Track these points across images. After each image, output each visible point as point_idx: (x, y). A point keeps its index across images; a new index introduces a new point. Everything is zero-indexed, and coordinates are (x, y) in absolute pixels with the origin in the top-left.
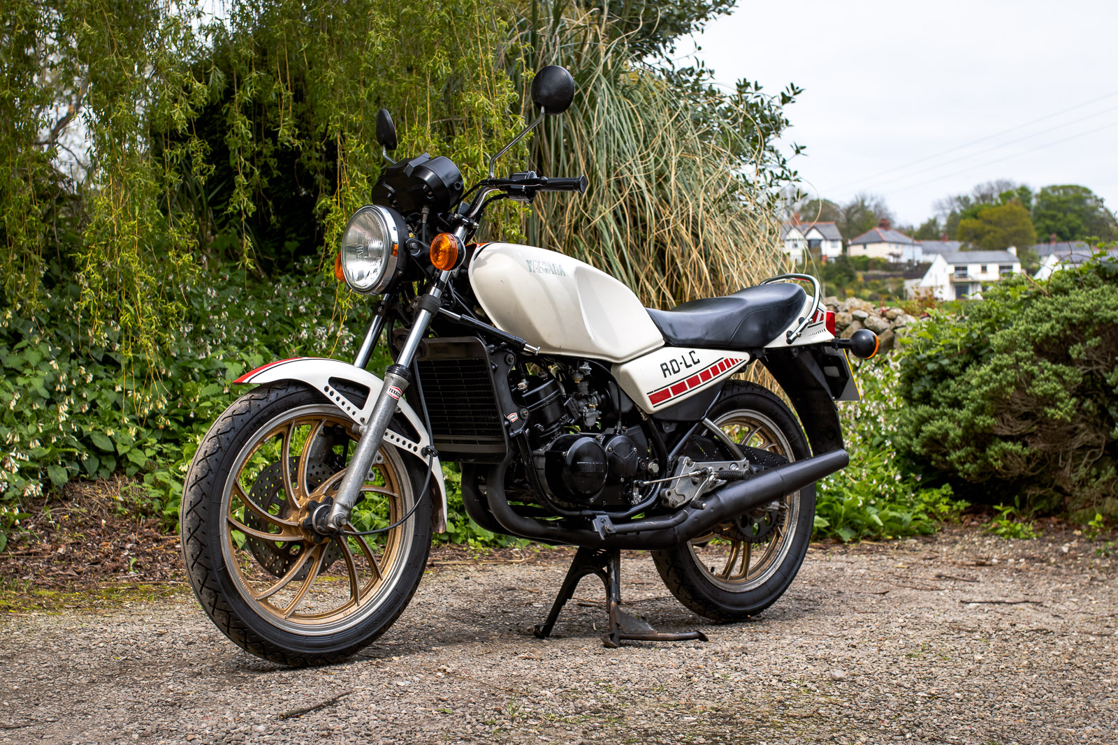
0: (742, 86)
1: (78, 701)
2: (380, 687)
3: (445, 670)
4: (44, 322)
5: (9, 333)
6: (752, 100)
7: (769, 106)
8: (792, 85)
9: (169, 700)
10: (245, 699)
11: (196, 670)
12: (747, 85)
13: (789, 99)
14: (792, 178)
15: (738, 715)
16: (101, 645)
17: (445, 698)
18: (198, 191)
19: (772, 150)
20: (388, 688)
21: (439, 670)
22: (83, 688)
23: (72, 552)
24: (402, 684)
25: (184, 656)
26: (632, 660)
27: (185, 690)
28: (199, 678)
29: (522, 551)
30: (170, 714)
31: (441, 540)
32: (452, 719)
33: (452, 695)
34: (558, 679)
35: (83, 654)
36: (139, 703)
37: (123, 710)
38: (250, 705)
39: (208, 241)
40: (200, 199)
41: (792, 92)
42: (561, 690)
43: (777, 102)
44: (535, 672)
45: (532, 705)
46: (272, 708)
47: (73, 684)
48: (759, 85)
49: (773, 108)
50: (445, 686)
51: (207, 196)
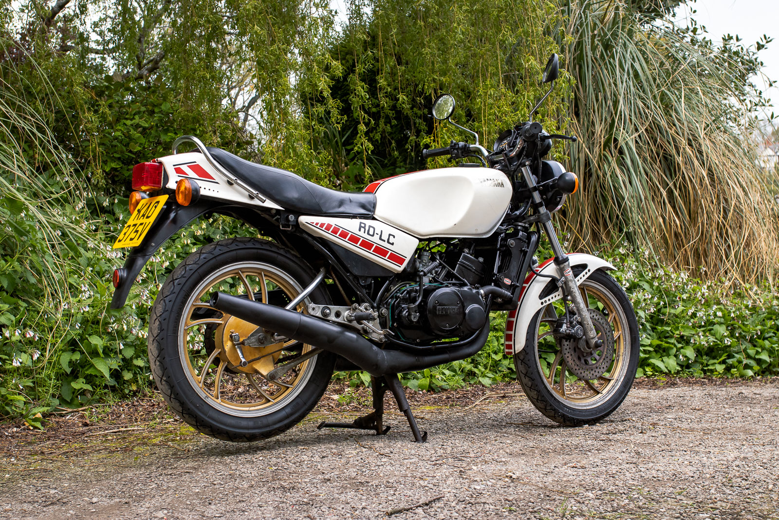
0: (727, 39)
1: (240, 501)
2: (462, 490)
3: (511, 477)
4: (228, 230)
5: (205, 238)
6: (734, 49)
7: (748, 53)
8: (765, 36)
9: (305, 500)
10: (361, 499)
11: (326, 477)
12: (730, 38)
13: (763, 46)
14: (767, 104)
15: (743, 513)
16: (261, 458)
17: (510, 498)
18: (335, 136)
19: (751, 85)
20: (467, 490)
21: (507, 476)
22: (244, 491)
23: (248, 391)
24: (478, 487)
25: (319, 467)
26: (657, 468)
27: (318, 493)
28: (328, 483)
29: (571, 385)
30: (304, 511)
31: (511, 378)
32: (515, 515)
33: (516, 497)
34: (599, 484)
35: (248, 465)
36: (283, 502)
37: (271, 508)
38: (364, 504)
39: (343, 171)
40: (337, 142)
41: (765, 41)
42: (601, 492)
43: (754, 49)
44: (581, 477)
45: (578, 505)
46: (381, 506)
47: (238, 488)
48: (739, 38)
49: (751, 54)
50: (511, 489)
51: (341, 139)
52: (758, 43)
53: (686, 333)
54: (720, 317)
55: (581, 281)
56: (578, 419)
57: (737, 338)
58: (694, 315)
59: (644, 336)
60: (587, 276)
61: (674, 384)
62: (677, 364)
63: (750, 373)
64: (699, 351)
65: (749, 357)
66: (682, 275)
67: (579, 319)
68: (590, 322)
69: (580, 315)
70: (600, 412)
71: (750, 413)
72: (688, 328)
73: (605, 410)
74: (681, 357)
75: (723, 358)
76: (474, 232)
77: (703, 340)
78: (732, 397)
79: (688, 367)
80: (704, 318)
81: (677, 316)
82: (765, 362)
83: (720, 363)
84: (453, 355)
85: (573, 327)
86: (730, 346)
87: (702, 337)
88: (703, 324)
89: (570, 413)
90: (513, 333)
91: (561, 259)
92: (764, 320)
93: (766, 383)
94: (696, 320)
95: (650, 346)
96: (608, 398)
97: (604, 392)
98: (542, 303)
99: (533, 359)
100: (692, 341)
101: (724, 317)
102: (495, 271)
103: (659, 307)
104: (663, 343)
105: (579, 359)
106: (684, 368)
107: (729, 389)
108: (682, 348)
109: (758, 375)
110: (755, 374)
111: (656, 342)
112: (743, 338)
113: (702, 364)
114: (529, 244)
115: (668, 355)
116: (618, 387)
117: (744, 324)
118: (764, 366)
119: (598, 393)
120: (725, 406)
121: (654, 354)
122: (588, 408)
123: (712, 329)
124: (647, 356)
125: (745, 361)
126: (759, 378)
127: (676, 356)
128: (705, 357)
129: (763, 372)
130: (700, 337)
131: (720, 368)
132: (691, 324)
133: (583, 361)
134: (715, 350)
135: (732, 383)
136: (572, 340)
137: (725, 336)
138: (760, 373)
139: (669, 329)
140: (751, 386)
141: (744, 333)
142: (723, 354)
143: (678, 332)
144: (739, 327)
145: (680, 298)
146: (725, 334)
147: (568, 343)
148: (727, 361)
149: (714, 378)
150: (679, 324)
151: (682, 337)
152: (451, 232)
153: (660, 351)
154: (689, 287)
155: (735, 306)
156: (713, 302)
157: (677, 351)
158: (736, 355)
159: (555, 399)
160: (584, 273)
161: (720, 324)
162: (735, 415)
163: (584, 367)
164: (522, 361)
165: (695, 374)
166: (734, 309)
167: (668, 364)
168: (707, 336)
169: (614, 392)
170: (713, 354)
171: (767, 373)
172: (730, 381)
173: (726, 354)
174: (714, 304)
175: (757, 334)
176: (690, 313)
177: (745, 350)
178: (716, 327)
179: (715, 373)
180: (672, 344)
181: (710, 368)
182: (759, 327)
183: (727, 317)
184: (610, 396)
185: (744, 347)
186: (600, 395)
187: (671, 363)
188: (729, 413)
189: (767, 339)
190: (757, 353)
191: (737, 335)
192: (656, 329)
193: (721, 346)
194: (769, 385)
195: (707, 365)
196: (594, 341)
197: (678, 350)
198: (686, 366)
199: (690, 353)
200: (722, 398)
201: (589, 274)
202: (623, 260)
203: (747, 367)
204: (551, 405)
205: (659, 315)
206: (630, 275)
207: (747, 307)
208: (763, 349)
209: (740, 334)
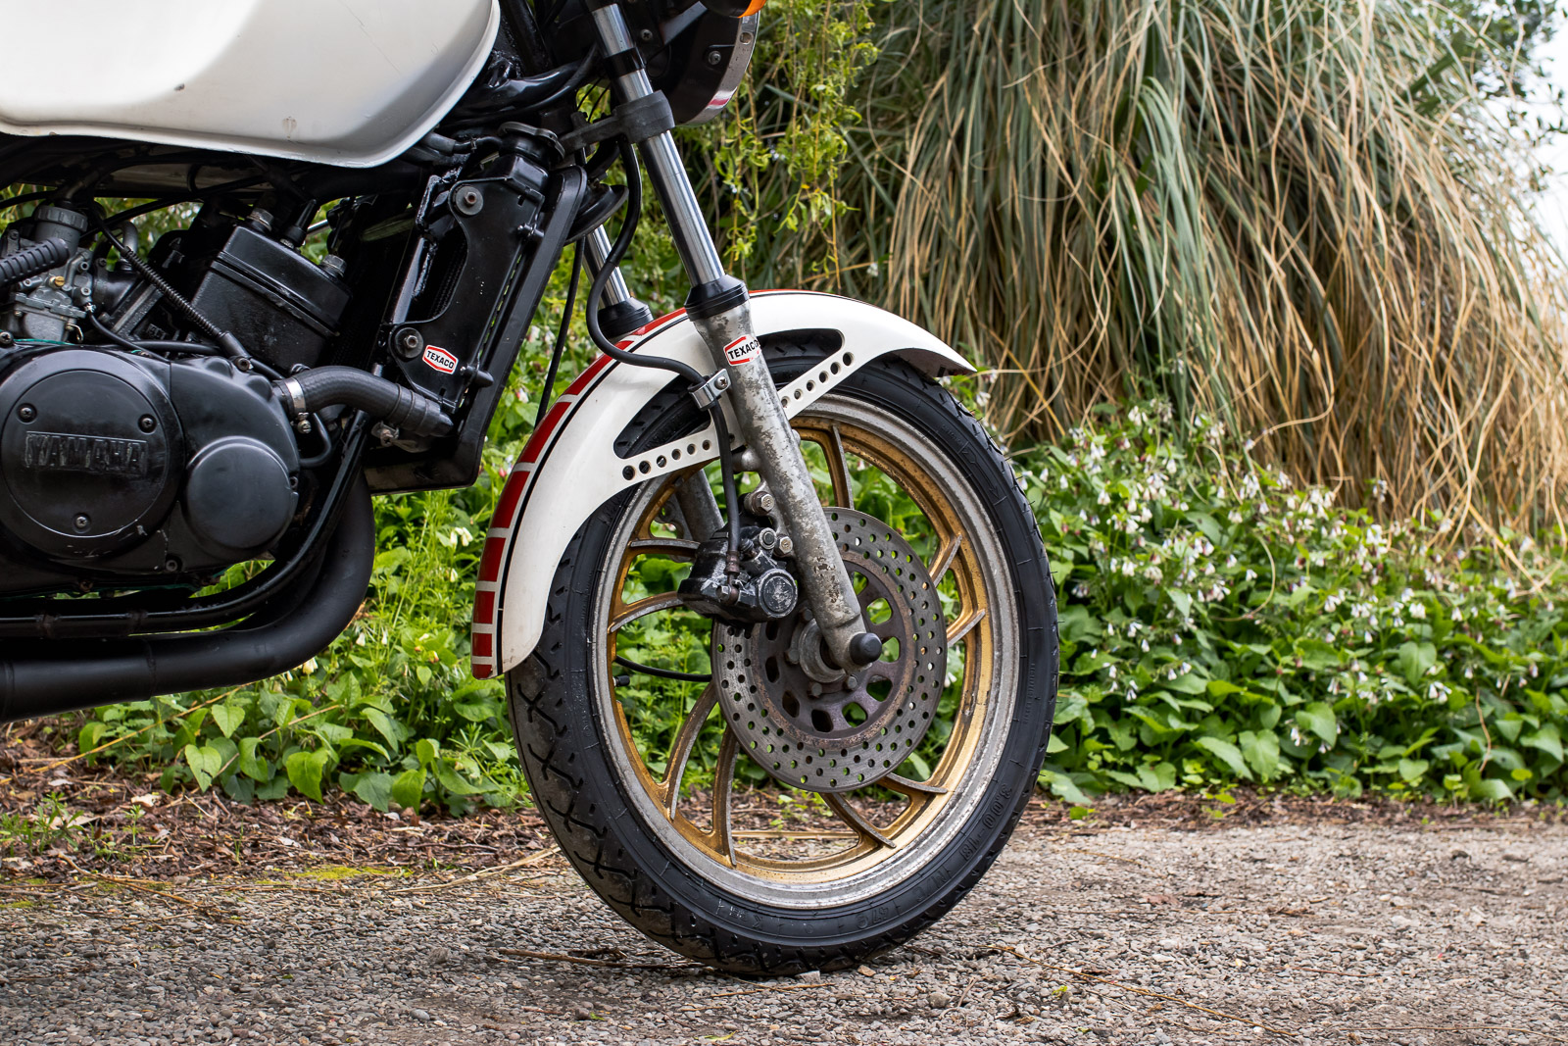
53: (1315, 665)
54: (1419, 621)
55: (808, 400)
56: (776, 949)
57: (1469, 684)
58: (1343, 611)
59: (1187, 667)
60: (834, 380)
61: (1259, 817)
62: (1283, 753)
63: (1501, 789)
64: (1351, 721)
65: (1500, 740)
66: (1316, 496)
67: (787, 546)
68: (834, 558)
69: (792, 527)
70: (875, 923)
71: (1481, 936)
72: (1322, 648)
73: (898, 912)
74: (1295, 735)
75: (1424, 741)
76: (280, 131)
77: (1367, 687)
78: (1430, 867)
79: (1317, 764)
80: (1374, 622)
81: (1292, 615)
82: (1549, 758)
83: (1412, 757)
84: (169, 664)
85: (755, 575)
86: (1445, 707)
87: (1363, 678)
88: (1368, 639)
89: (745, 924)
90: (495, 587)
91: (711, 293)
92: (1550, 637)
93: (1549, 821)
94: (1347, 624)
95: (1206, 696)
96: (913, 868)
97: (902, 842)
98: (629, 473)
99: (581, 696)
100: (1332, 688)
101: (1431, 618)
102: (399, 316)
103: (1243, 587)
104: (1243, 691)
105: (791, 707)
106: (1304, 767)
107: (1429, 839)
108: (1302, 707)
109: (1528, 797)
110: (1517, 793)
111: (1223, 688)
112: (1486, 684)
113: (1358, 756)
114: (549, 207)
115: (1257, 728)
116: (959, 824)
117: (1491, 646)
118: (1545, 772)
119: (878, 844)
120: (1399, 901)
121: (1215, 723)
122: (825, 902)
123: (1396, 657)
124: (1192, 727)
125: (1489, 755)
126: (1529, 804)
127: (1280, 731)
128: (1365, 736)
129: (1541, 789)
130: (1356, 676)
131: (1413, 772)
132: (1331, 638)
133: (805, 716)
134: (1401, 718)
135: (1443, 818)
136: (758, 630)
137: (1433, 678)
138: (1533, 791)
139: (1262, 650)
140: (1500, 832)
141: (1488, 672)
142: (1425, 729)
143: (1287, 659)
144: (1478, 653)
145: (1303, 561)
146: (1433, 671)
147: (740, 640)
148: (1436, 750)
149: (1392, 799)
150: (1295, 637)
151: (1304, 675)
152: (160, 120)
153: (1237, 716)
154: (1338, 532)
155: (1466, 590)
156: (1403, 579)
157: (1283, 718)
158: (1462, 735)
159: (677, 864)
160: (825, 366)
161: (1419, 640)
162: (1423, 941)
163: (809, 740)
164: (532, 704)
165: (1336, 788)
166: (1462, 600)
167: (1254, 754)
168: (1378, 675)
169: (942, 842)
170: (1398, 729)
171: (1555, 791)
172: (1439, 810)
173: (1432, 731)
174: (1409, 585)
175: (1528, 675)
176: (1332, 603)
177: (1490, 721)
178: (1408, 650)
179: (1394, 786)
180: (1272, 694)
181: (1381, 769)
182: (1536, 656)
183: (1440, 621)
184: (926, 857)
185: (1487, 711)
186: (883, 853)
187: (1264, 752)
188: (1400, 934)
189: (1557, 690)
190: (1527, 729)
191: (1469, 675)
192: (1228, 649)
193: (1419, 704)
194: (1557, 828)
195: (1374, 761)
196: (846, 637)
197: (1288, 712)
198: (1310, 761)
199: (1324, 723)
200: (1394, 869)
201: (846, 372)
202: (1141, 445)
203: (1493, 770)
204: (654, 891)
205: (1241, 612)
206: (1156, 486)
207: (1502, 597)
208: (1546, 718)
209: (1478, 672)
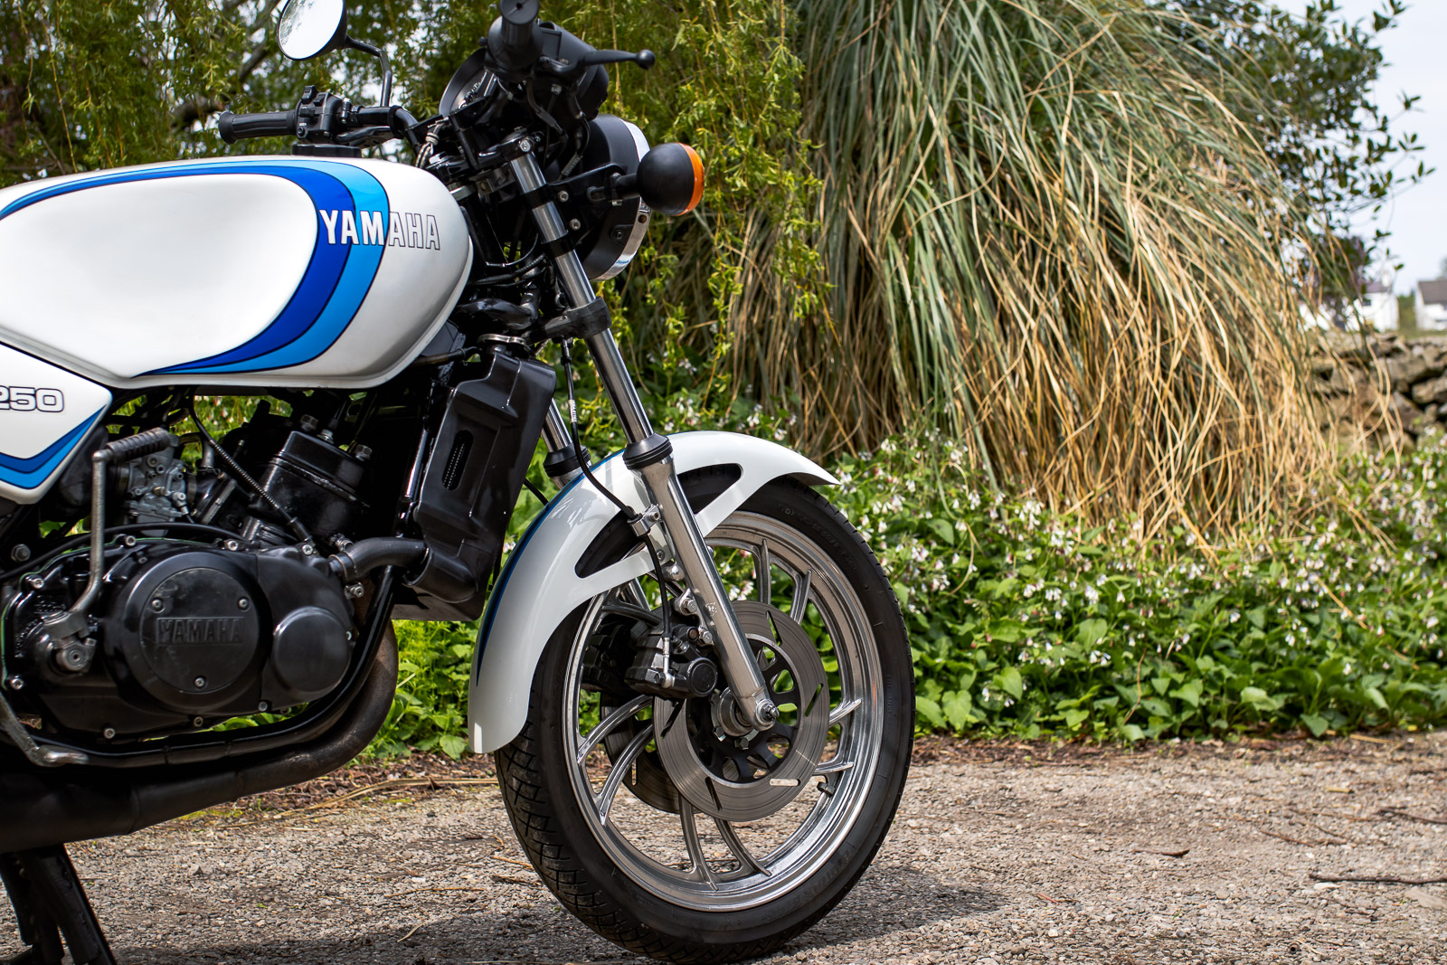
13: (1387, 21)
19: (1366, 106)
41: (1390, 10)
43: (1367, 27)
49: (1363, 38)
52: (1376, 15)
53: (1012, 638)
62: (974, 707)
64: (1034, 678)
65: (1151, 693)
74: (986, 692)
75: (1090, 694)
77: (1053, 655)
80: (1065, 603)
82: (1189, 706)
83: (1079, 707)
88: (1058, 616)
94: (1037, 607)
100: (1022, 656)
108: (998, 670)
112: (1150, 650)
115: (958, 689)
118: (1186, 716)
125: (1137, 705)
126: (1173, 743)
128: (1051, 693)
131: (1076, 719)
132: (1025, 618)
134: (1072, 678)
137: (1098, 646)
142: (1091, 686)
145: (1012, 558)
146: (1100, 642)
148: (1097, 702)
151: (1001, 646)
157: (979, 679)
158: (1120, 690)
161: (1097, 617)
167: (951, 709)
171: (1198, 731)
173: (1097, 687)
175: (1181, 642)
176: (1029, 590)
177: (1149, 678)
178: (1087, 625)
179: (1061, 731)
180: (972, 661)
181: (1056, 717)
185: (1147, 670)
187: (959, 707)
189: (1210, 652)
190: (1174, 685)
191: (1132, 643)
197: (983, 677)
199: (1013, 680)
208: (1193, 675)
